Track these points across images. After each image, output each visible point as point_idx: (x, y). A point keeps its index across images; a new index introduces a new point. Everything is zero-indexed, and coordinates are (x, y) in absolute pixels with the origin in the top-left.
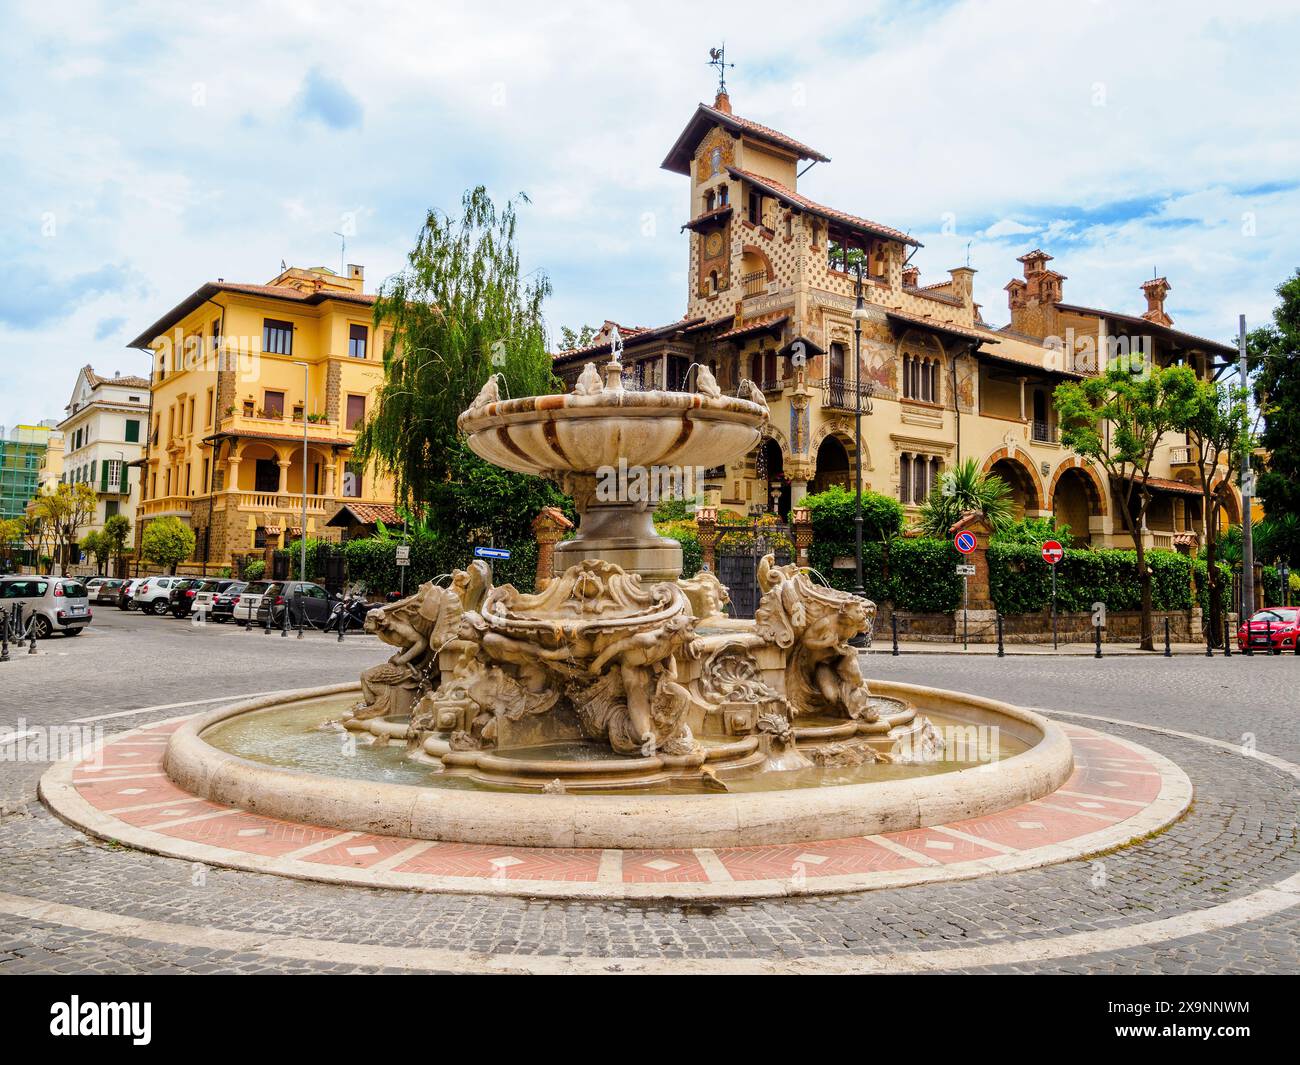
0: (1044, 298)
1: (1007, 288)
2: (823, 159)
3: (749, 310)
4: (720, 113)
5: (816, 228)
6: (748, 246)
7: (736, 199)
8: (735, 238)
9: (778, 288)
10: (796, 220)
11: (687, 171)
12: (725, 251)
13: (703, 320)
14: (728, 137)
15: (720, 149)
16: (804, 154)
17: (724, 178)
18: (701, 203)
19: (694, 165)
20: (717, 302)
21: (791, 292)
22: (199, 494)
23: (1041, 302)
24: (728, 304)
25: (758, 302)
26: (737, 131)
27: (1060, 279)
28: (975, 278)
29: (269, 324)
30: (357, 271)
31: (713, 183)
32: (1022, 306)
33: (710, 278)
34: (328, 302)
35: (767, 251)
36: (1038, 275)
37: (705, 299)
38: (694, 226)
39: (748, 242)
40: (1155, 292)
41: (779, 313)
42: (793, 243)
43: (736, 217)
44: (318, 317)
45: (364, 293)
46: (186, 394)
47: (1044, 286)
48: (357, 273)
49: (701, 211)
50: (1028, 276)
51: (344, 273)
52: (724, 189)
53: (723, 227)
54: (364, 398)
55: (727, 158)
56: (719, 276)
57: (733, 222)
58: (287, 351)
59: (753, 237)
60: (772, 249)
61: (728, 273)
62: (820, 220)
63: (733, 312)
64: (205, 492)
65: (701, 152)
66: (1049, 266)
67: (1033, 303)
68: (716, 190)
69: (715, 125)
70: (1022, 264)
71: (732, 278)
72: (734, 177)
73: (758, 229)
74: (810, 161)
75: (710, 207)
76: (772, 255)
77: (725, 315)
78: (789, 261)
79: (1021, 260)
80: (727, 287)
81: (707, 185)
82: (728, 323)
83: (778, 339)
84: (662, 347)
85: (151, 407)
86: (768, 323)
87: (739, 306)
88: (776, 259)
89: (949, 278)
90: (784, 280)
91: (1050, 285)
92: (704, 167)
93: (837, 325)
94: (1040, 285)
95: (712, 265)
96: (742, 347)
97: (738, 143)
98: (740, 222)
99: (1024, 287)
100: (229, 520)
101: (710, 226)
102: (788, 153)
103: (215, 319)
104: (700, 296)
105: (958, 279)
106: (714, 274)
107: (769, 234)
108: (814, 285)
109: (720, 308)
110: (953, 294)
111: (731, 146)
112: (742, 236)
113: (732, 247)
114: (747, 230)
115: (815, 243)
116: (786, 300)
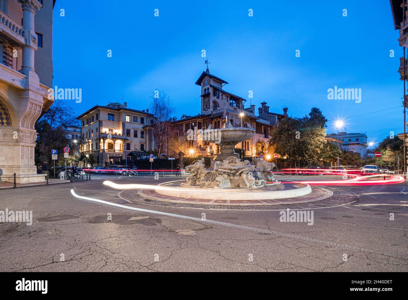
0: (265, 111)
1: (258, 109)
2: (227, 83)
3: (214, 113)
4: (207, 73)
5: (228, 97)
6: (214, 100)
7: (211, 91)
8: (211, 99)
9: (220, 108)
10: (224, 95)
11: (200, 85)
12: (209, 101)
13: (204, 115)
14: (209, 78)
15: (207, 81)
16: (223, 82)
17: (209, 86)
18: (203, 91)
19: (202, 84)
20: (207, 111)
21: (223, 109)
22: (95, 150)
23: (265, 112)
24: (210, 112)
25: (216, 111)
26: (211, 77)
27: (269, 107)
28: (255, 107)
29: (109, 114)
30: (126, 103)
31: (206, 87)
32: (261, 113)
33: (205, 106)
34: (122, 110)
35: (218, 101)
36: (265, 106)
37: (204, 111)
38: (202, 96)
39: (214, 99)
40: (285, 110)
41: (220, 113)
42: (223, 100)
43: (211, 94)
44: (120, 113)
45: (127, 108)
46: (90, 129)
47: (266, 109)
48: (125, 104)
49: (203, 93)
50: (262, 107)
51: (123, 104)
52: (208, 89)
53: (208, 96)
54: (130, 130)
55: (209, 82)
56: (208, 106)
57: (210, 96)
58: (113, 120)
59: (215, 98)
60: (219, 101)
61: (210, 105)
62: (228, 95)
63: (211, 113)
64: (97, 149)
65: (203, 81)
66: (266, 105)
67: (263, 112)
68: (207, 89)
69: (206, 76)
70: (261, 105)
71: (210, 107)
72: (211, 86)
73: (216, 97)
74: (225, 84)
75: (205, 92)
76: (219, 102)
77: (209, 114)
78: (222, 103)
79: (261, 104)
80: (209, 108)
81: (205, 88)
82: (210, 115)
83: (220, 118)
84: (197, 120)
85: (81, 132)
86: (218, 115)
87: (212, 112)
88: (220, 103)
89: (250, 107)
90: (221, 107)
91: (267, 109)
92: (204, 84)
93: (231, 116)
94: (265, 108)
95: (206, 104)
96: (213, 120)
97: (211, 80)
98: (212, 95)
99: (262, 109)
100: (104, 155)
101: (205, 96)
102: (221, 82)
103: (97, 113)
104: (204, 110)
105: (252, 107)
106: (207, 106)
107: (218, 98)
108: (227, 108)
109: (208, 112)
110: (251, 110)
111: (210, 80)
112: (212, 98)
113: (210, 100)
114: (214, 97)
115: (227, 100)
116: (222, 111)
